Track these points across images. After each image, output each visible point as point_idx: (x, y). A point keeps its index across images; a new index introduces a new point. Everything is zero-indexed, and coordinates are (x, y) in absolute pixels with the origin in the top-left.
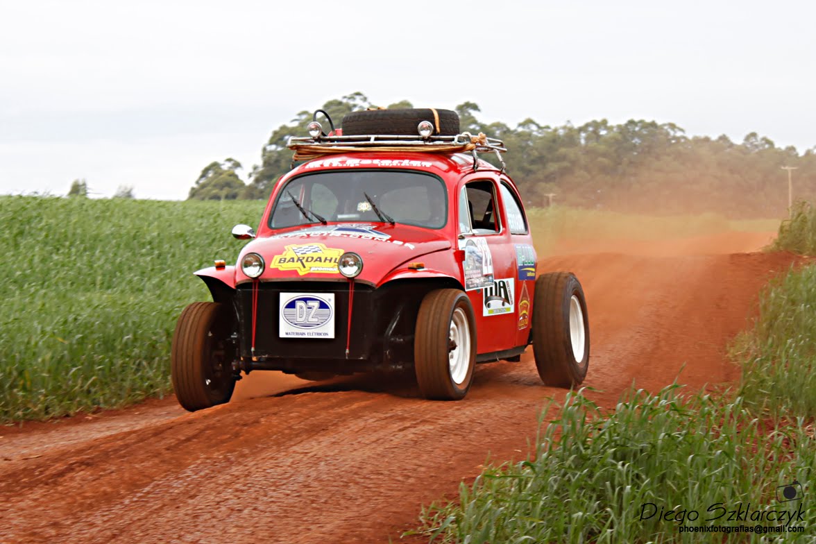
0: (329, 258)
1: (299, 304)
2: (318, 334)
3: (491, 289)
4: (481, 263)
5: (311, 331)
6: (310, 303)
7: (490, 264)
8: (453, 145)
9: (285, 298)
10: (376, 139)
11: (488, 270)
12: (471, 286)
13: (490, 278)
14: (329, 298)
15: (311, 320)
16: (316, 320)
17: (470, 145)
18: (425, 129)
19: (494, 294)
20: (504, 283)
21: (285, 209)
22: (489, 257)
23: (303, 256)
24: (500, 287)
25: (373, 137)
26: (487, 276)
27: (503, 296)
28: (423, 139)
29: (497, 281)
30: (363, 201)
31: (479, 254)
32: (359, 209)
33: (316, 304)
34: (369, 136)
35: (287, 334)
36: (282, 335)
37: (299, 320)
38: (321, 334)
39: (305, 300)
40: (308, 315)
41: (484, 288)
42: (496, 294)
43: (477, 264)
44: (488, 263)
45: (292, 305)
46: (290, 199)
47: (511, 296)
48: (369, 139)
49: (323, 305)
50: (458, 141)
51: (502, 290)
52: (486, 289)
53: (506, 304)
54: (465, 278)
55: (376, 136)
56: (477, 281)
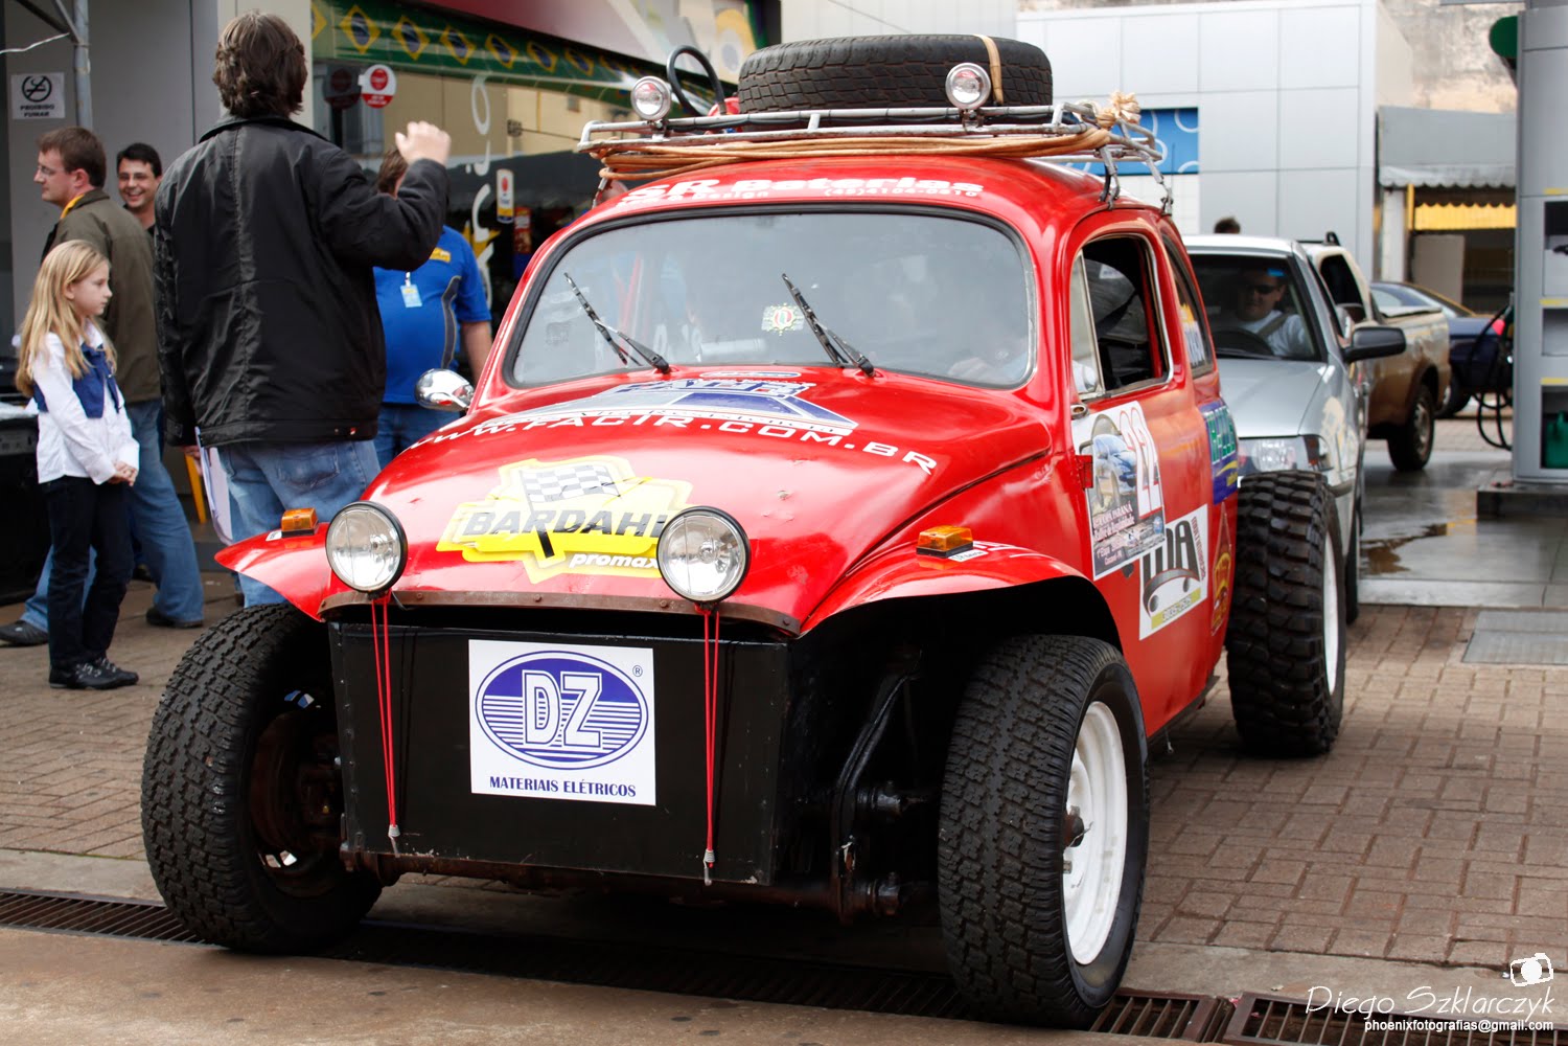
0: (636, 519)
1: (534, 681)
2: (599, 788)
3: (1159, 552)
4: (1132, 483)
5: (575, 777)
6: (573, 682)
7: (1156, 482)
8: (1050, 132)
9: (486, 657)
10: (825, 122)
11: (1150, 498)
12: (1108, 561)
13: (1157, 522)
14: (636, 664)
15: (573, 736)
16: (592, 739)
17: (1095, 134)
18: (965, 88)
19: (1165, 566)
20: (1186, 524)
21: (553, 327)
22: (1152, 459)
23: (550, 506)
24: (1179, 540)
25: (815, 116)
26: (1149, 518)
27: (1185, 565)
28: (961, 118)
29: (1172, 526)
30: (777, 303)
31: (1128, 456)
32: (766, 327)
33: (591, 685)
34: (804, 113)
35: (495, 782)
36: (480, 785)
37: (534, 735)
38: (608, 789)
39: (555, 668)
40: (565, 721)
41: (1140, 557)
42: (1170, 567)
43: (1124, 489)
44: (1152, 480)
45: (508, 683)
46: (571, 296)
47: (1201, 557)
48: (803, 123)
49: (615, 688)
50: (1064, 121)
51: (1184, 546)
52: (1147, 558)
53: (1192, 581)
54: (1093, 540)
55: (826, 112)
56: (1124, 541)
